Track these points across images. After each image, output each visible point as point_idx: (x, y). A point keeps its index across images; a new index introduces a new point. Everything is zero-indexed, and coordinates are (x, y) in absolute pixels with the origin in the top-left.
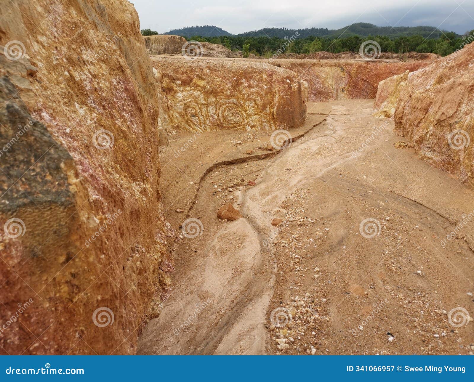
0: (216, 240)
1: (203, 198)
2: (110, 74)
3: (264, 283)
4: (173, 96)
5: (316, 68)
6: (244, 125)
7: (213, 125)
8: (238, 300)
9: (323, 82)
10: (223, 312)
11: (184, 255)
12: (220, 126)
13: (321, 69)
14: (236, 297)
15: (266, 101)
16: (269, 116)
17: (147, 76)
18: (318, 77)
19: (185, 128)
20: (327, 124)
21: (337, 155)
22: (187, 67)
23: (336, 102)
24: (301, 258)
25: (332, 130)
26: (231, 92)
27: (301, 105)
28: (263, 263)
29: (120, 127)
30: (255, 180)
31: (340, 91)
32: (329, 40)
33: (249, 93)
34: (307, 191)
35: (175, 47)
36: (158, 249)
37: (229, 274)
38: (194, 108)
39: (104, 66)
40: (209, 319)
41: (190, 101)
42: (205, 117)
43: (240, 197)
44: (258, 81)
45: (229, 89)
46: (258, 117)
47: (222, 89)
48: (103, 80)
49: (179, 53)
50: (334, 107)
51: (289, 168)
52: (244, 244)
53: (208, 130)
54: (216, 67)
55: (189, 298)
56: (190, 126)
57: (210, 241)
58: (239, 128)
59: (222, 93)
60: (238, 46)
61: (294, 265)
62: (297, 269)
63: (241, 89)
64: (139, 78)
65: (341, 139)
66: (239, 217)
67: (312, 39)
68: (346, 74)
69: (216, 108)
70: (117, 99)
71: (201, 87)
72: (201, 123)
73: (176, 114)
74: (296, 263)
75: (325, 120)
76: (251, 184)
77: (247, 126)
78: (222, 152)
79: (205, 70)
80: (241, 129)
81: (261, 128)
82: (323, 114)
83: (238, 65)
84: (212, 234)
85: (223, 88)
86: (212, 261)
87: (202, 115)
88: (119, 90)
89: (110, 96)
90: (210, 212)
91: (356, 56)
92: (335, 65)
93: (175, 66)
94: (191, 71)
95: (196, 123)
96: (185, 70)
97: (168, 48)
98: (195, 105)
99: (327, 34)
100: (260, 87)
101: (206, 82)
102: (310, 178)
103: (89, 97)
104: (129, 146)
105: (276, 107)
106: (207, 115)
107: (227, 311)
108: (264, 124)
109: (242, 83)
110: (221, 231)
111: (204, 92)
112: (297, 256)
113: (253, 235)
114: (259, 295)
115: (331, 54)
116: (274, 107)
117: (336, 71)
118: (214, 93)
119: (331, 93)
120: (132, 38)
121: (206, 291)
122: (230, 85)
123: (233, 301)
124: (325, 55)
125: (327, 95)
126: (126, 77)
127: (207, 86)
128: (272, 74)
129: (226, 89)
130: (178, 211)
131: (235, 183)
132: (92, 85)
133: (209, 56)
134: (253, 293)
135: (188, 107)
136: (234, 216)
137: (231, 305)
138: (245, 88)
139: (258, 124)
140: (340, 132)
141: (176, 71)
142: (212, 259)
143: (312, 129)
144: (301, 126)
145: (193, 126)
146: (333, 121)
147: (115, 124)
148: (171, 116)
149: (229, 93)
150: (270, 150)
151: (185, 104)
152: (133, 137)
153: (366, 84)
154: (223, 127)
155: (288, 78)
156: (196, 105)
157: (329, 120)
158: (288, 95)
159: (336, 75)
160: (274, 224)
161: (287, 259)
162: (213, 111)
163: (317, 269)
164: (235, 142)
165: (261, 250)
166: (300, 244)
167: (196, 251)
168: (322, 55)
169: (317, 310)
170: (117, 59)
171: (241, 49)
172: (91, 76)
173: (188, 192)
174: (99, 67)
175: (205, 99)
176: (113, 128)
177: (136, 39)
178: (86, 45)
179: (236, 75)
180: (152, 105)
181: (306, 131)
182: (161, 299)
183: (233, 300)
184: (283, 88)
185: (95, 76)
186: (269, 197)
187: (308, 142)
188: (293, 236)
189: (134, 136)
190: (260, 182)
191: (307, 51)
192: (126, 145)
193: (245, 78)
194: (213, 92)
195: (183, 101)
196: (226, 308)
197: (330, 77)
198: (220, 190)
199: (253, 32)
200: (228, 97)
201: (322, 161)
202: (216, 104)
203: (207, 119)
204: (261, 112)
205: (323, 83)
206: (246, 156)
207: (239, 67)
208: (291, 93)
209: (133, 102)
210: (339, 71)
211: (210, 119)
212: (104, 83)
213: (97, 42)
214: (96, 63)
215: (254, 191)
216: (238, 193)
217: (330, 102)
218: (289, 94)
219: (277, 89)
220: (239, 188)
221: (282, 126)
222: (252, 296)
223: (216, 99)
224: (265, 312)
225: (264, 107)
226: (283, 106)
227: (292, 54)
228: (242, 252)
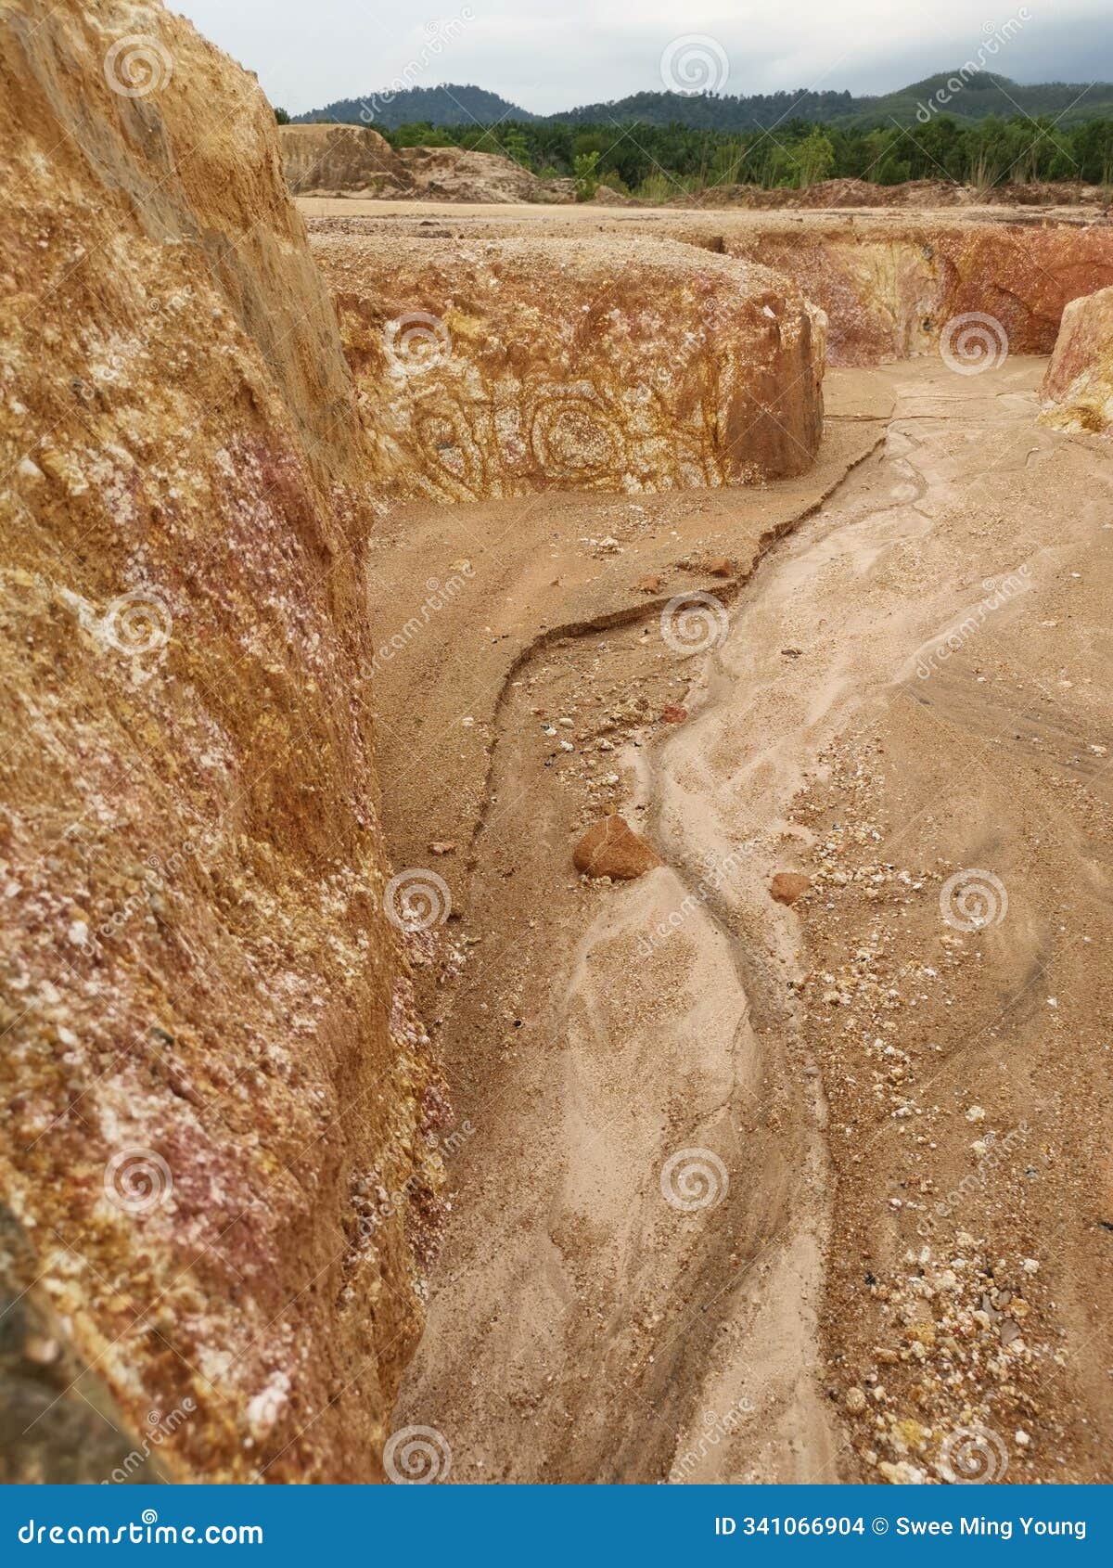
0: (583, 970)
1: (512, 780)
2: (208, 432)
3: (786, 1172)
4: (377, 377)
5: (840, 248)
6: (619, 473)
7: (510, 476)
8: (704, 1257)
9: (863, 297)
10: (656, 1318)
11: (476, 1042)
12: (537, 477)
13: (858, 250)
14: (695, 1245)
15: (691, 385)
16: (702, 440)
17: (325, 376)
18: (847, 279)
19: (420, 488)
20: (893, 458)
21: (946, 587)
22: (418, 267)
23: (907, 367)
24: (907, 1059)
25: (910, 480)
26: (574, 358)
27: (808, 394)
28: (765, 1074)
29: (258, 662)
30: (681, 700)
31: (916, 326)
32: (856, 133)
33: (636, 359)
34: (875, 748)
35: (349, 168)
36: (406, 1082)
37: (652, 1130)
38: (446, 418)
39: (179, 398)
40: (606, 1353)
41: (434, 394)
42: (484, 449)
43: (642, 775)
44: (666, 316)
45: (565, 346)
46: (665, 441)
47: (542, 349)
48: (184, 464)
49: (363, 188)
50: (903, 389)
51: (794, 645)
52: (686, 988)
53: (497, 493)
54: (521, 266)
55: (521, 1248)
56: (434, 479)
57: (561, 975)
58: (599, 482)
59: (542, 363)
60: (553, 157)
61: (887, 1093)
62: (901, 1112)
63: (606, 345)
64: (298, 387)
65: (953, 519)
66: (649, 865)
67: (797, 131)
68: (939, 266)
69: (523, 414)
70: (242, 538)
71: (470, 342)
72: (471, 469)
73: (385, 443)
74: (894, 1084)
75: (882, 442)
76: (673, 715)
77: (628, 476)
78: (556, 583)
79: (481, 280)
80: (607, 486)
81: (676, 480)
82: (871, 419)
83: (596, 259)
84: (563, 940)
85: (547, 343)
86: (580, 1068)
87: (475, 442)
88: (245, 496)
89: (214, 530)
90: (544, 842)
91: (959, 194)
92: (905, 238)
93: (378, 265)
94: (436, 283)
95: (455, 471)
96: (412, 280)
97: (326, 169)
98: (448, 407)
99: (850, 111)
100: (674, 336)
101: (485, 321)
102: (873, 688)
103: (131, 554)
104: (296, 732)
105: (725, 406)
106: (492, 442)
107: (672, 1314)
108: (685, 467)
109: (611, 323)
110: (594, 927)
111: (481, 358)
112: (890, 1050)
113: (711, 943)
114: (777, 1232)
115: (873, 187)
116: (721, 408)
117: (908, 259)
118: (516, 363)
119: (889, 334)
120: (262, 226)
121: (580, 1214)
122: (568, 332)
123: (684, 1264)
124: (854, 192)
125: (876, 343)
126: (267, 432)
127: (490, 339)
128: (714, 287)
129: (556, 346)
130: (438, 847)
131: (616, 716)
132: (139, 500)
133: (465, 199)
134: (752, 1219)
135: (429, 413)
136: (633, 861)
137: (682, 1282)
138: (618, 340)
139: (666, 466)
140: (942, 494)
141: (380, 283)
142: (582, 1064)
143: (846, 477)
144: (808, 470)
145: (445, 480)
146: (907, 444)
147: (239, 652)
148: (371, 449)
149: (565, 359)
150: (720, 574)
151: (416, 404)
152: (307, 693)
153: (1007, 301)
154: (546, 481)
155: (768, 300)
156: (455, 405)
157: (896, 443)
158: (766, 364)
159: (907, 271)
160: (784, 899)
161: (856, 1065)
162: (511, 425)
163: (977, 1112)
164: (594, 541)
165: (752, 1012)
166: (893, 992)
167: (518, 1024)
168: (844, 193)
169: (1013, 1317)
170: (231, 359)
171: (562, 165)
172: (130, 460)
173: (460, 761)
174: (157, 407)
175: (484, 386)
176: (231, 671)
177: (276, 228)
178: (102, 315)
179: (589, 295)
180: (348, 492)
181: (827, 489)
182: (420, 1257)
183: (685, 1256)
184: (752, 339)
185: (146, 455)
186: (744, 774)
187: (840, 536)
188: (860, 953)
189: (311, 687)
190: (703, 707)
191: (785, 174)
192: (286, 733)
193: (622, 303)
194: (514, 360)
195: (409, 392)
196: (663, 1299)
197: (887, 279)
198: (569, 746)
199: (602, 106)
200: (563, 376)
201: (900, 613)
202: (521, 401)
203: (491, 454)
204: (674, 425)
205: (863, 301)
206: (639, 601)
207: (601, 264)
208: (778, 356)
209: (300, 531)
210: (918, 256)
211: (501, 456)
212: (188, 478)
213: (143, 293)
214: (149, 393)
215: (688, 748)
216: (630, 757)
217: (888, 369)
218: (771, 358)
219: (730, 344)
220: (631, 732)
221: (746, 472)
222: (750, 1236)
223: (523, 383)
224: (814, 1318)
225: (685, 406)
226: (749, 402)
227: (743, 187)
228: (684, 1026)
